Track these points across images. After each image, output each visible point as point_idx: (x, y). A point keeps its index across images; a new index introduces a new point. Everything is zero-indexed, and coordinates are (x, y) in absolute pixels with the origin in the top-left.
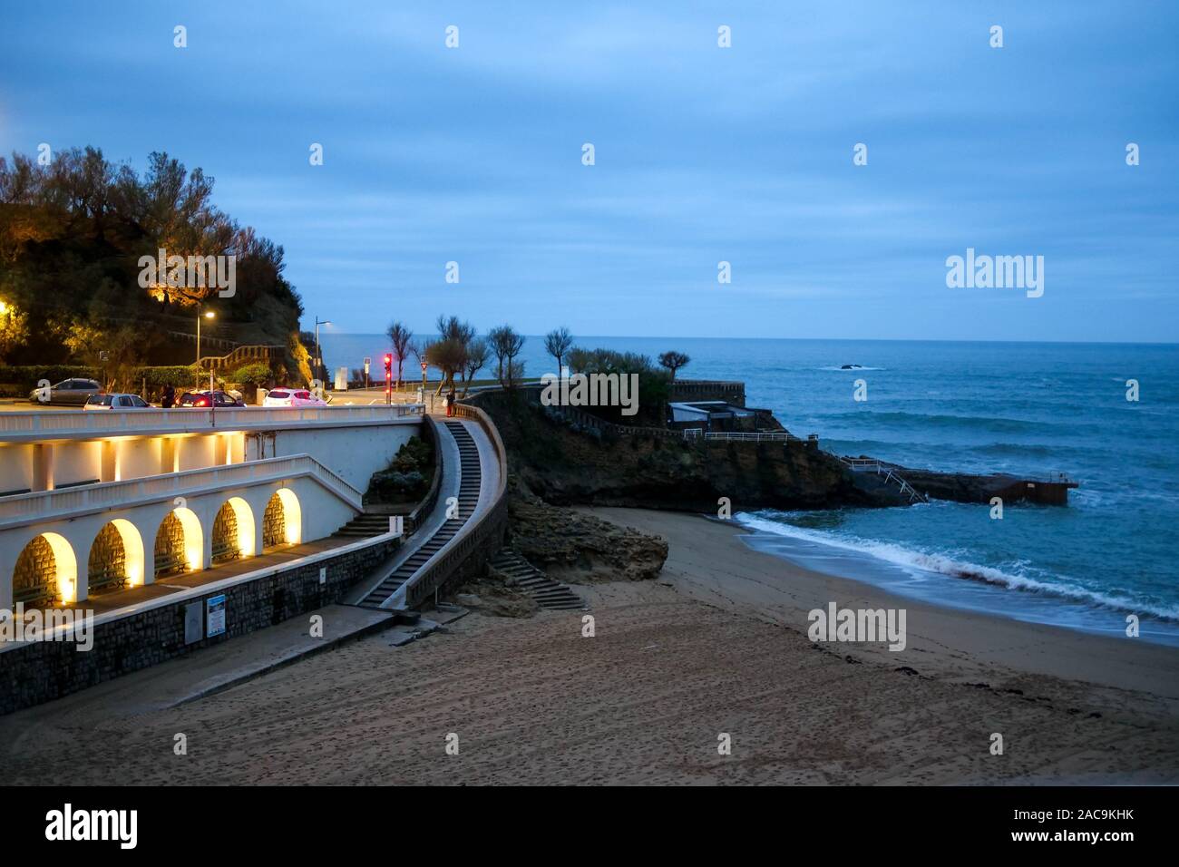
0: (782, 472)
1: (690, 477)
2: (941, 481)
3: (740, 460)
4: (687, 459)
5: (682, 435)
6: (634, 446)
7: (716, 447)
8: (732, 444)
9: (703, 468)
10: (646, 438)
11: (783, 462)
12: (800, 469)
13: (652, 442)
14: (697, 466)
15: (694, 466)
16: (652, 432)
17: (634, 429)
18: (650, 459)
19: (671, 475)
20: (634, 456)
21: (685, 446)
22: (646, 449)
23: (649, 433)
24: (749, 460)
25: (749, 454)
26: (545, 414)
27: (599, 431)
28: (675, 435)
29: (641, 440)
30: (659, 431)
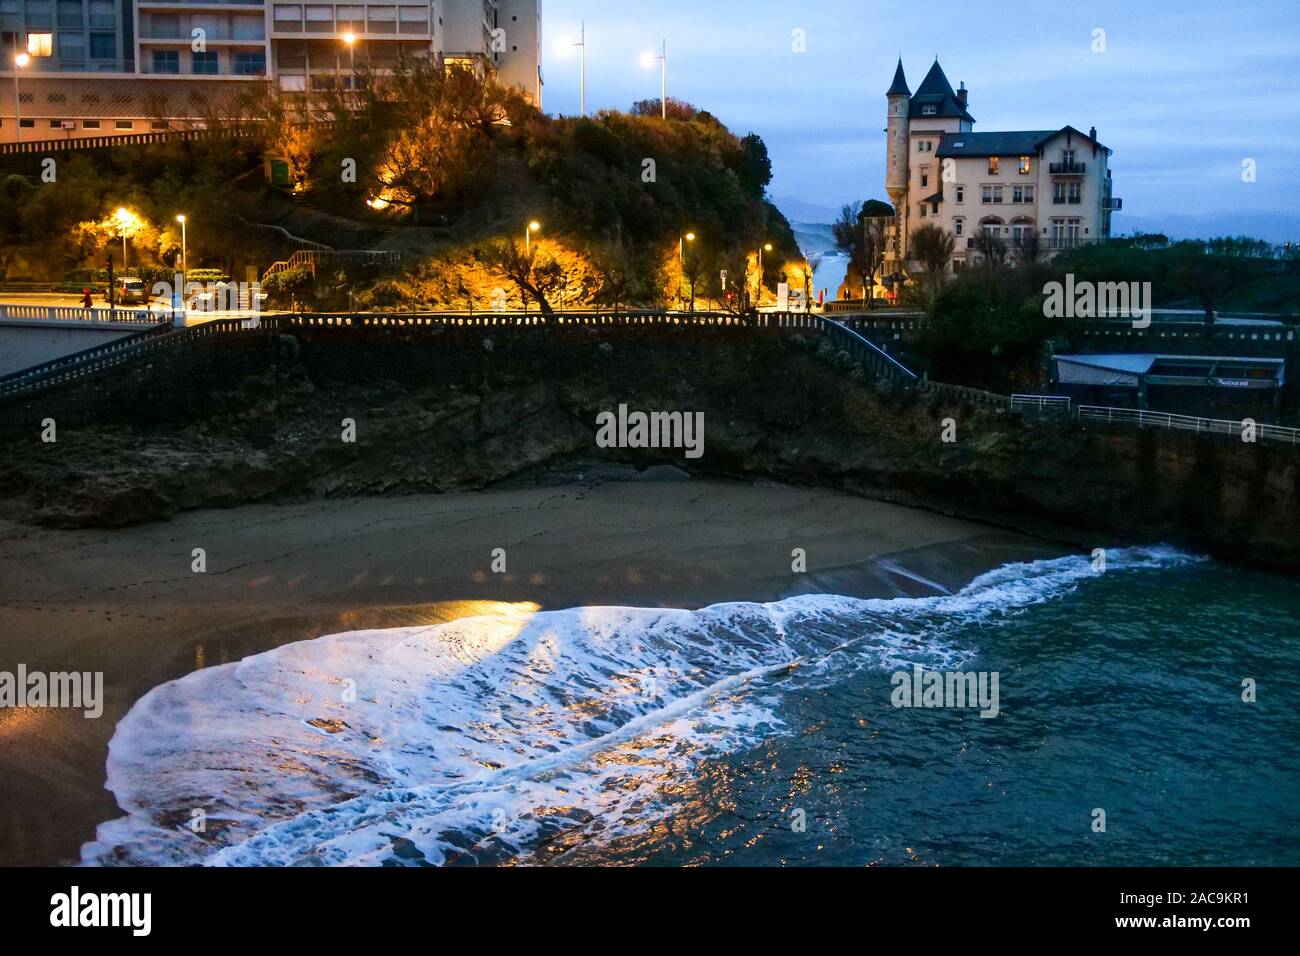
1: (968, 470)
3: (1160, 464)
4: (988, 442)
5: (1007, 404)
8: (1151, 431)
9: (1003, 459)
10: (954, 403)
13: (960, 410)
14: (991, 457)
15: (987, 457)
17: (940, 385)
23: (957, 395)
24: (1175, 465)
25: (1180, 453)
26: (817, 353)
27: (891, 385)
28: (994, 401)
29: (947, 404)
30: (972, 393)
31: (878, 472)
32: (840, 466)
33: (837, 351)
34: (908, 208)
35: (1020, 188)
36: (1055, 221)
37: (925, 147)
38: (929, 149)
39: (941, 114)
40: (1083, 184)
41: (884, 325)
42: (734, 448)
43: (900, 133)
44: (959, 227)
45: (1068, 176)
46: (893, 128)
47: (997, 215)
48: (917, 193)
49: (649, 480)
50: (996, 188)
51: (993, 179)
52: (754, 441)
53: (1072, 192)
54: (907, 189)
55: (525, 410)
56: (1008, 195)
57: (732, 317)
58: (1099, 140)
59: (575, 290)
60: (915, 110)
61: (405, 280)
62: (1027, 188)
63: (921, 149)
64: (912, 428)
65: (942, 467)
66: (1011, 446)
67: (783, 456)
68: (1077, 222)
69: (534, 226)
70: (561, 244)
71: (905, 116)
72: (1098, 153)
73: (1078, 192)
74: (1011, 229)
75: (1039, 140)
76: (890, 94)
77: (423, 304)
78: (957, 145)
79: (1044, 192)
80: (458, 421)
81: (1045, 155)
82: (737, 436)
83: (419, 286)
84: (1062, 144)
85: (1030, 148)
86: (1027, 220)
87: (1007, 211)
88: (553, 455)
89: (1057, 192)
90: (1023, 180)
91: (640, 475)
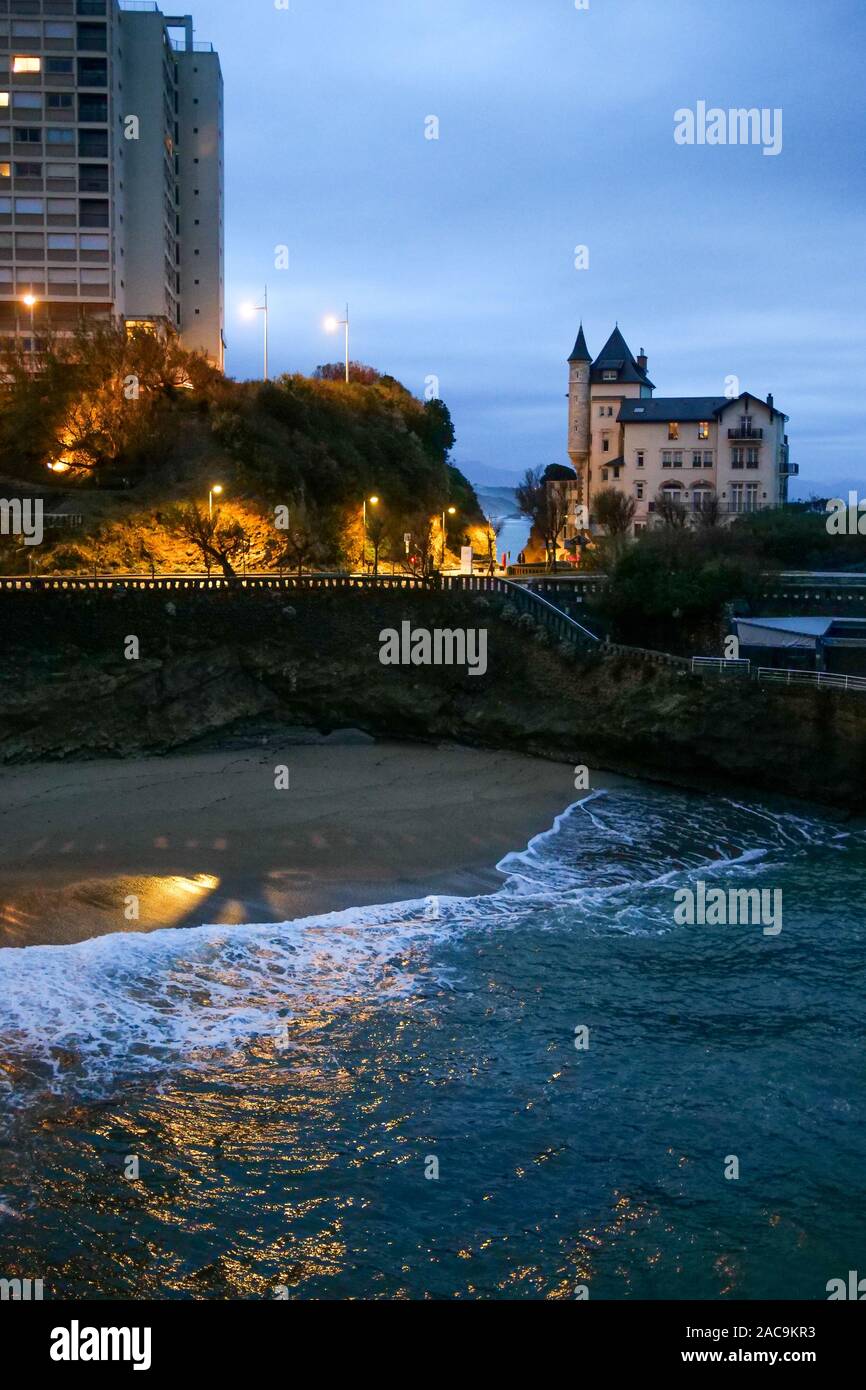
1: (650, 733)
3: (838, 724)
4: (670, 704)
5: (689, 667)
6: (617, 675)
8: (829, 692)
9: (685, 721)
10: (635, 665)
13: (642, 672)
15: (670, 718)
16: (643, 655)
17: (622, 648)
18: (619, 697)
19: (624, 726)
20: (614, 690)
22: (633, 682)
23: (639, 658)
24: (853, 726)
25: (857, 714)
26: (501, 616)
27: (574, 648)
28: (676, 664)
29: (629, 666)
30: (654, 656)
31: (562, 735)
32: (523, 728)
33: (521, 613)
34: (590, 472)
35: (700, 453)
36: (734, 486)
37: (606, 412)
38: (611, 414)
39: (621, 379)
40: (762, 451)
41: (565, 587)
42: (418, 711)
43: (581, 398)
44: (640, 491)
45: (746, 441)
46: (575, 393)
47: (676, 479)
48: (598, 458)
49: (330, 744)
50: (676, 453)
51: (672, 444)
52: (437, 705)
53: (750, 456)
54: (589, 454)
55: (209, 674)
56: (687, 460)
57: (416, 581)
58: (775, 406)
59: (258, 553)
60: (596, 375)
61: (86, 543)
62: (706, 453)
63: (603, 414)
64: (595, 691)
66: (693, 708)
67: (468, 718)
68: (755, 486)
69: (218, 489)
70: (244, 507)
71: (586, 381)
72: (775, 419)
73: (756, 457)
74: (691, 492)
75: (717, 407)
76: (571, 360)
77: (104, 567)
78: (637, 410)
79: (723, 456)
80: (139, 685)
81: (724, 420)
82: (421, 699)
83: (100, 549)
84: (740, 410)
85: (708, 414)
86: (706, 485)
87: (687, 476)
88: (236, 719)
89: (736, 457)
90: (703, 445)
91: (324, 739)
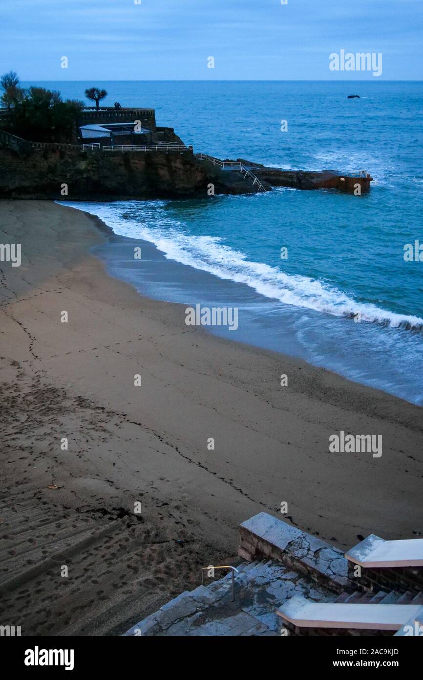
0: (163, 172)
1: (83, 178)
2: (285, 176)
3: (133, 165)
4: (83, 165)
5: (81, 149)
6: (45, 157)
7: (114, 156)
8: (127, 153)
9: (94, 171)
10: (54, 151)
11: (165, 166)
12: (177, 170)
13: (58, 154)
14: (89, 171)
15: (87, 171)
16: (58, 146)
17: (45, 144)
18: (56, 166)
19: (68, 177)
20: (45, 164)
21: (84, 156)
22: (54, 158)
23: (55, 148)
24: (139, 165)
25: (139, 160)
28: (76, 148)
29: (50, 152)
30: (63, 146)
31: (28, 187)
32: (9, 187)
64: (34, 165)
65: (69, 178)
